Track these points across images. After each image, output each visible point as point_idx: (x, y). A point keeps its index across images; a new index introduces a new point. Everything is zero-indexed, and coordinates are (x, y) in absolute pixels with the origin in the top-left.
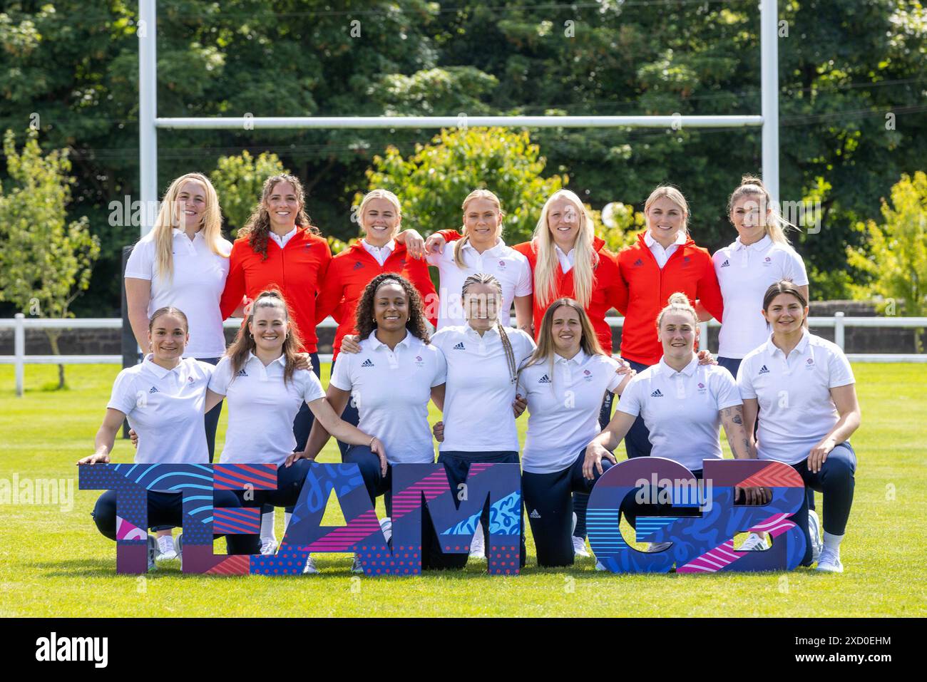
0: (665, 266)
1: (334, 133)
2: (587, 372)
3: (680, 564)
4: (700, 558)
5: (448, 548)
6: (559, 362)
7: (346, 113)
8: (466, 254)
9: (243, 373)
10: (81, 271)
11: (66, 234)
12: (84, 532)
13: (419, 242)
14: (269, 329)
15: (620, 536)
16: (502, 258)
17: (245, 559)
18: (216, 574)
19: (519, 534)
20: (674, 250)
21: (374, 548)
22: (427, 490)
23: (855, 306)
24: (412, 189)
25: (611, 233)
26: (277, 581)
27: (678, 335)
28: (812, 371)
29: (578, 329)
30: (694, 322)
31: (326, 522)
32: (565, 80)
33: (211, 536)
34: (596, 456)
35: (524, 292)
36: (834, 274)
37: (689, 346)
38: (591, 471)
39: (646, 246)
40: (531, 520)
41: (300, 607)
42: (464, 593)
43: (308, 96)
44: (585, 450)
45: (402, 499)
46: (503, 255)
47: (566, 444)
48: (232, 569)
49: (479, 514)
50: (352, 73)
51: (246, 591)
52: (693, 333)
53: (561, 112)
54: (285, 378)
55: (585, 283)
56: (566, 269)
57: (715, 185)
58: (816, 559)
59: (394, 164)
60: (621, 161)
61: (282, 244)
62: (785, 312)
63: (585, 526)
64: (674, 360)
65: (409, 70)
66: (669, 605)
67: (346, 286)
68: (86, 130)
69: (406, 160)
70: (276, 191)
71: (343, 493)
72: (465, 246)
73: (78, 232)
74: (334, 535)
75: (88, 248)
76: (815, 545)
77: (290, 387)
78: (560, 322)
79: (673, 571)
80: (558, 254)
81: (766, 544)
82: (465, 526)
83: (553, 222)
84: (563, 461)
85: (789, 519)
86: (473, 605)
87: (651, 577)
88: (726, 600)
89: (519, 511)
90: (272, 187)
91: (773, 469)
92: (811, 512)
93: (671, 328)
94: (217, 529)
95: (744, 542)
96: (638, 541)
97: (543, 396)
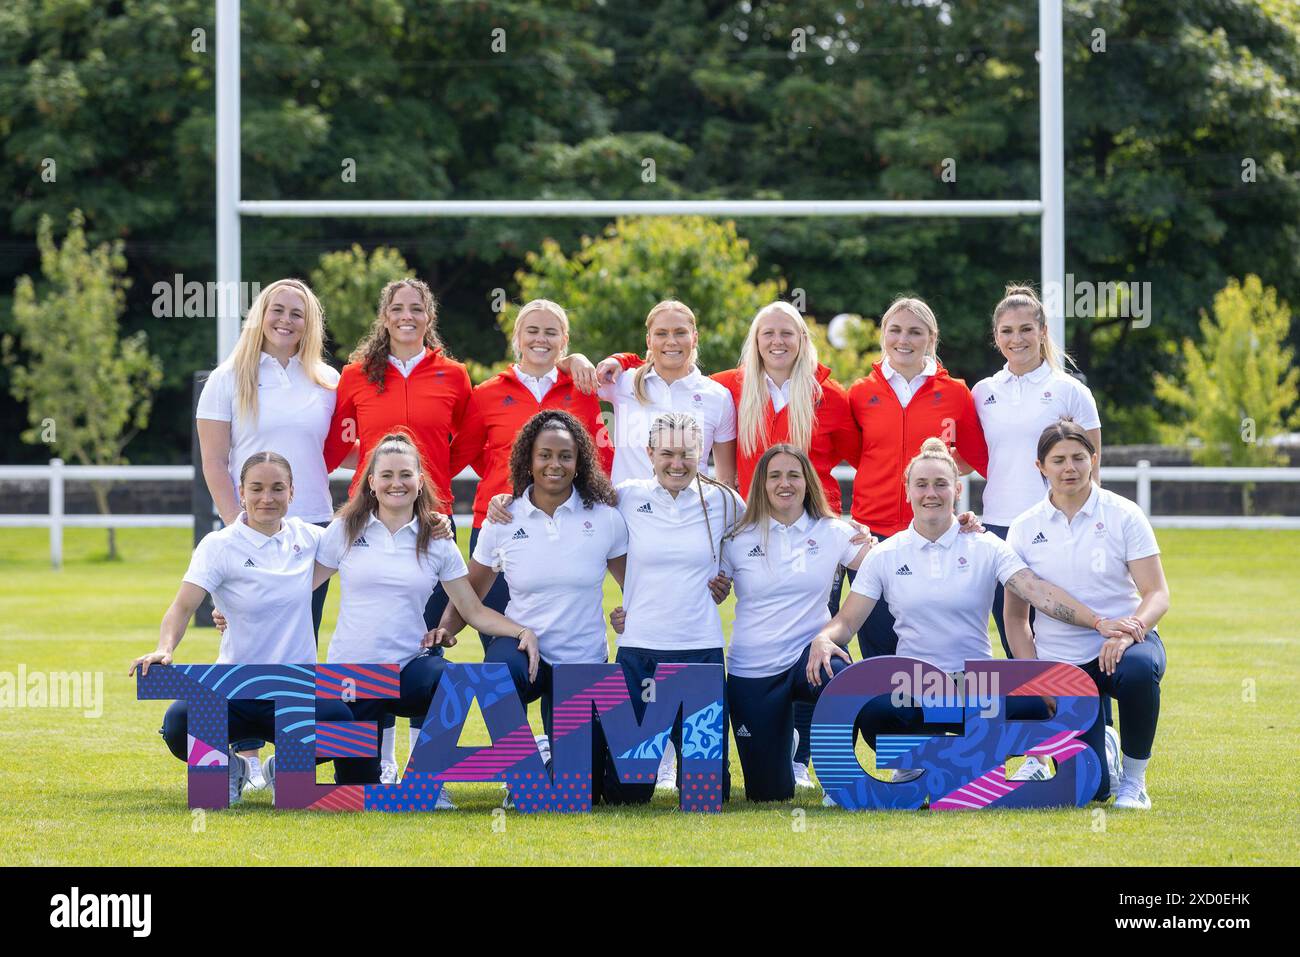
0: (910, 405)
1: (473, 222)
2: (812, 542)
3: (934, 799)
4: (960, 790)
5: (627, 776)
6: (775, 529)
7: (489, 196)
8: (651, 386)
9: (362, 541)
10: (137, 404)
11: (117, 354)
12: (144, 753)
13: (590, 371)
14: (396, 482)
15: (856, 760)
16: (698, 391)
17: (358, 791)
18: (320, 809)
19: (721, 757)
20: (921, 383)
21: (529, 776)
22: (599, 700)
23: (1165, 453)
24: (578, 297)
25: (842, 357)
26: (401, 819)
27: (931, 492)
28: (1103, 539)
29: (801, 483)
30: (952, 474)
31: (465, 740)
32: (780, 151)
33: (313, 760)
34: (823, 654)
35: (725, 437)
36: (1136, 410)
37: (946, 506)
38: (817, 675)
39: (884, 378)
40: (739, 740)
41: (431, 854)
42: (648, 835)
43: (441, 174)
44: (809, 647)
45: (567, 712)
46: (698, 386)
47: (785, 638)
48: (341, 804)
49: (669, 731)
50: (498, 141)
51: (358, 833)
52: (951, 489)
53: (775, 194)
54: (418, 551)
55: (803, 426)
56: (779, 407)
57: (979, 291)
58: (1114, 791)
59: (554, 264)
60: (855, 259)
61: (405, 372)
62: (1069, 464)
63: (809, 747)
64: (927, 526)
65: (573, 138)
66: (920, 852)
67: (491, 427)
68: (147, 217)
69: (569, 257)
70: (397, 299)
71: (488, 703)
72: (649, 375)
73: (134, 352)
74: (477, 758)
75: (147, 374)
76: (1113, 773)
77: (423, 561)
78: (777, 475)
79: (925, 807)
80: (769, 385)
81: (1049, 772)
82: (650, 746)
83: (763, 341)
84: (782, 661)
85: (1079, 738)
86: (661, 852)
87: (896, 815)
88: (996, 846)
89: (721, 727)
90: (392, 294)
91: (1058, 672)
92: (1108, 728)
93: (922, 484)
94: (322, 752)
95: (1021, 769)
96: (878, 767)
97: (755, 574)
